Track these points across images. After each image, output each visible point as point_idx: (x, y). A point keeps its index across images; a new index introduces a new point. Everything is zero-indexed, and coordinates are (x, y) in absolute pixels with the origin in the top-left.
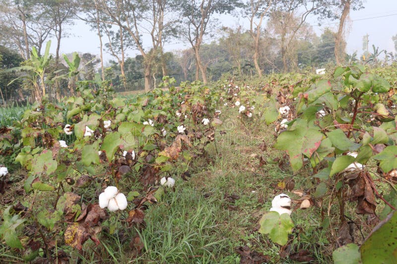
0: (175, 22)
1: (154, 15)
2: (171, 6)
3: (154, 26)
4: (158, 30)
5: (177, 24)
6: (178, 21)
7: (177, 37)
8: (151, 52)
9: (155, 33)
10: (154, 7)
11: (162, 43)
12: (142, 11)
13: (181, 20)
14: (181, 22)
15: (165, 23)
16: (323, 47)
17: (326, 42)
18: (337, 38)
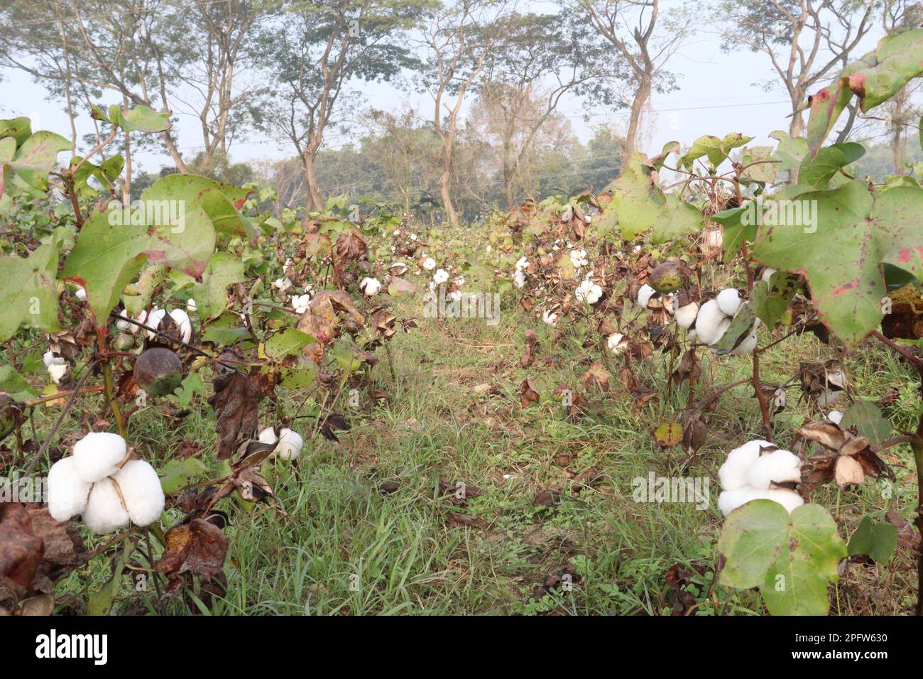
0: (258, 93)
1: (210, 74)
2: (252, 55)
3: (209, 99)
4: (218, 110)
5: (264, 97)
6: (267, 91)
7: (262, 129)
8: (198, 161)
9: (210, 117)
10: (211, 54)
11: (227, 141)
12: (181, 61)
13: (273, 88)
14: (273, 94)
15: (235, 93)
16: (593, 167)
17: (601, 158)
18: (624, 148)
